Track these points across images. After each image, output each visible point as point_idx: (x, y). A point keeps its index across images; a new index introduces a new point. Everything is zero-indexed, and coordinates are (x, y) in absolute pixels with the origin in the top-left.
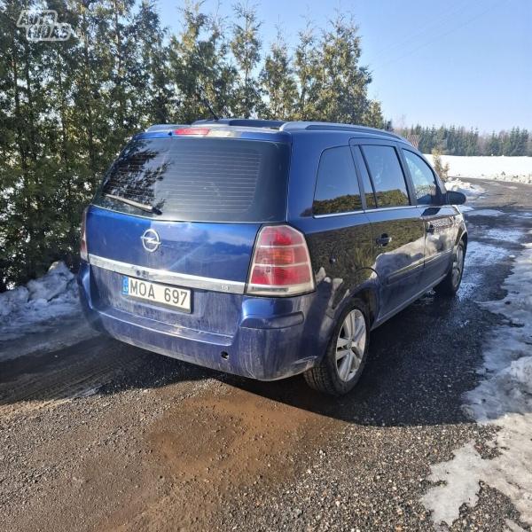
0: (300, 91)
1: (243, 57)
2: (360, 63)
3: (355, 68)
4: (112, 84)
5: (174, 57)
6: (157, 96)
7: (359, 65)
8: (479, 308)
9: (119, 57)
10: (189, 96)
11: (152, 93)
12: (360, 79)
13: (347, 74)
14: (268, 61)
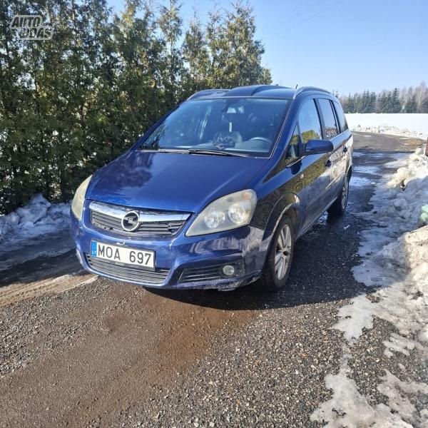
0: (211, 59)
1: (169, 31)
2: (255, 37)
3: (252, 41)
4: (70, 52)
5: (117, 31)
6: (105, 62)
7: (254, 39)
8: (355, 217)
9: (75, 30)
10: (130, 62)
11: (101, 60)
12: (255, 50)
13: (246, 47)
14: (188, 35)
